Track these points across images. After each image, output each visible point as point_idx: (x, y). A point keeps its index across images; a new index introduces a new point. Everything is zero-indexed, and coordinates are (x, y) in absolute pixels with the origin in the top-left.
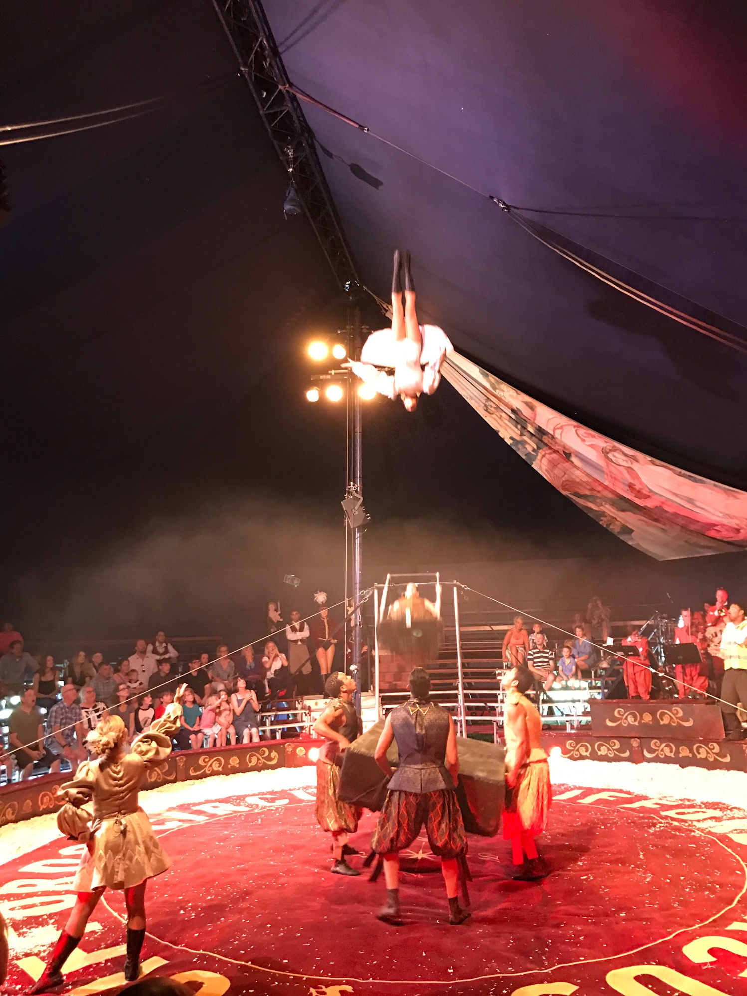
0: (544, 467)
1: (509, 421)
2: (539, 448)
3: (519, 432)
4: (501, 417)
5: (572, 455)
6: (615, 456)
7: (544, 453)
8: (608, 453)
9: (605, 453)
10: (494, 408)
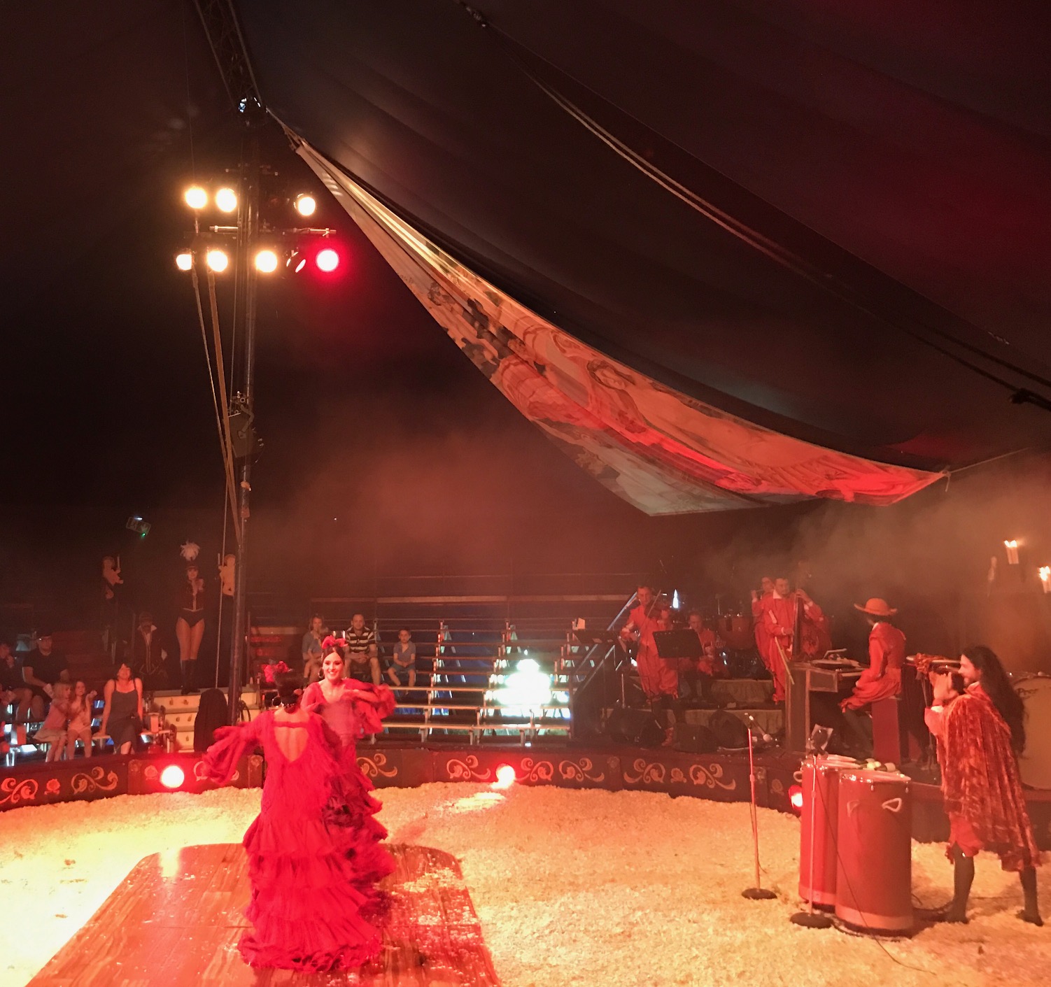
0: (506, 383)
1: (463, 316)
2: (501, 356)
3: (475, 333)
4: (452, 310)
5: (547, 368)
6: (604, 375)
7: (507, 363)
8: (595, 370)
9: (592, 370)
10: (444, 296)
